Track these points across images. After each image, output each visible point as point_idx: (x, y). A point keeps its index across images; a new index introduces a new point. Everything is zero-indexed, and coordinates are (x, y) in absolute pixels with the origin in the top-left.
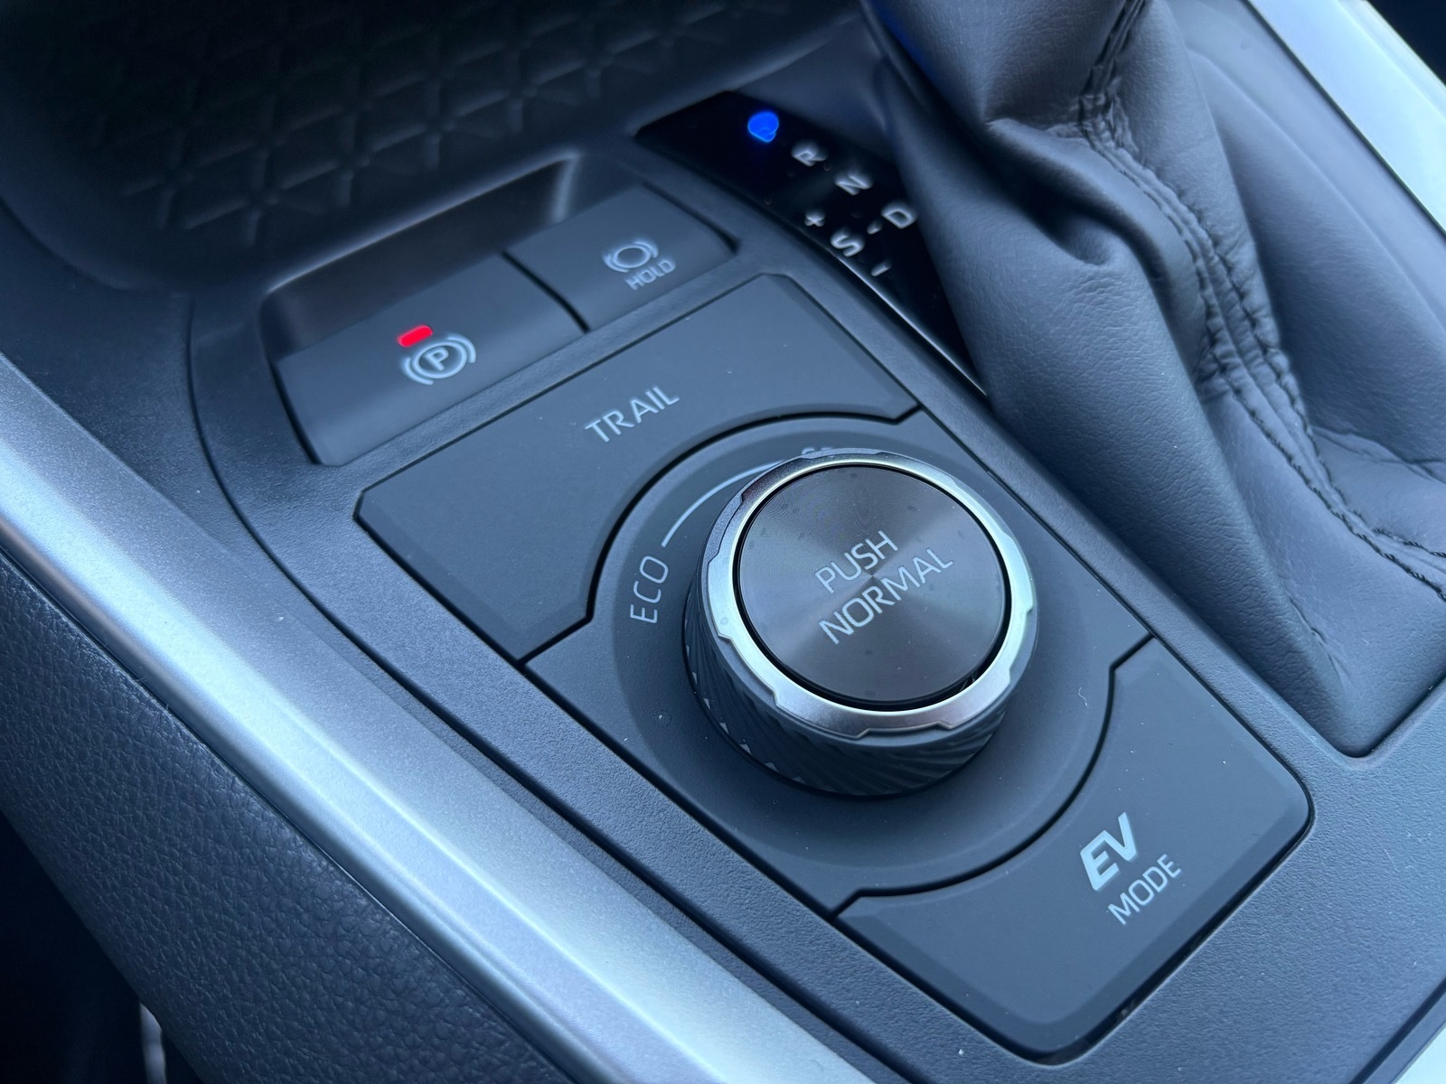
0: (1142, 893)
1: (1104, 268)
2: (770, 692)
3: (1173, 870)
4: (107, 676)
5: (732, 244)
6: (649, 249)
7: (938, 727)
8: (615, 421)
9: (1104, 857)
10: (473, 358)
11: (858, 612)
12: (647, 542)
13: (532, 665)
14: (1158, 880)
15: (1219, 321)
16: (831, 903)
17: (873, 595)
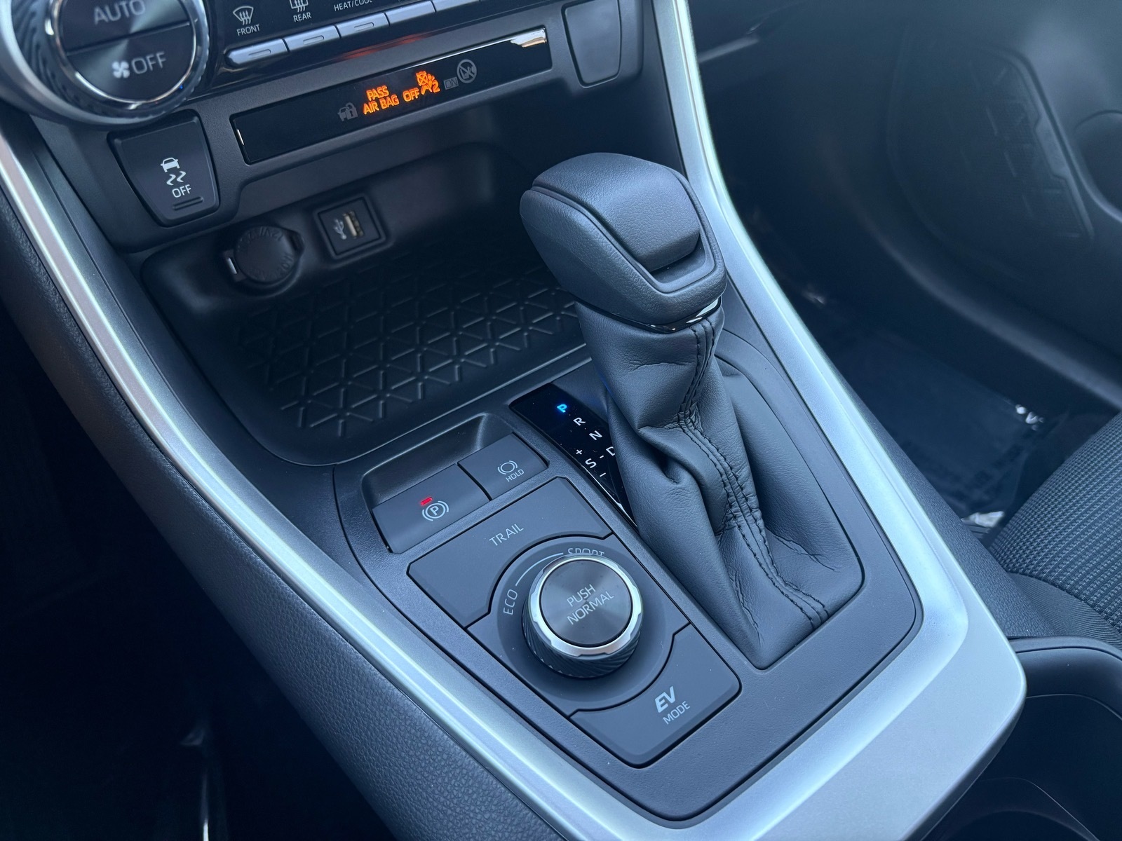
0: (675, 714)
1: (679, 486)
2: (550, 641)
3: (687, 706)
4: (327, 630)
5: (547, 463)
6: (515, 465)
7: (604, 654)
8: (500, 537)
9: (663, 701)
10: (448, 511)
11: (580, 614)
12: (510, 584)
13: (469, 629)
14: (682, 710)
15: (733, 498)
16: (568, 713)
17: (586, 608)
